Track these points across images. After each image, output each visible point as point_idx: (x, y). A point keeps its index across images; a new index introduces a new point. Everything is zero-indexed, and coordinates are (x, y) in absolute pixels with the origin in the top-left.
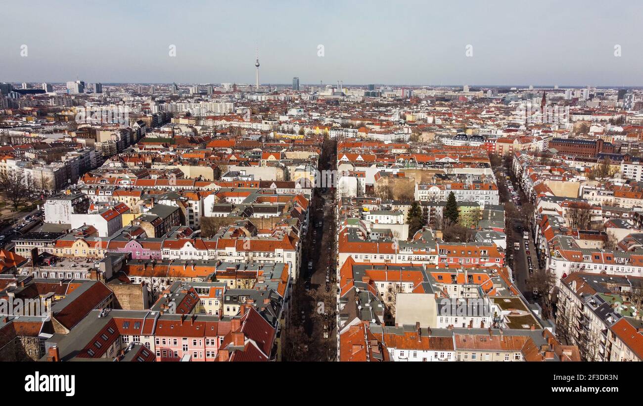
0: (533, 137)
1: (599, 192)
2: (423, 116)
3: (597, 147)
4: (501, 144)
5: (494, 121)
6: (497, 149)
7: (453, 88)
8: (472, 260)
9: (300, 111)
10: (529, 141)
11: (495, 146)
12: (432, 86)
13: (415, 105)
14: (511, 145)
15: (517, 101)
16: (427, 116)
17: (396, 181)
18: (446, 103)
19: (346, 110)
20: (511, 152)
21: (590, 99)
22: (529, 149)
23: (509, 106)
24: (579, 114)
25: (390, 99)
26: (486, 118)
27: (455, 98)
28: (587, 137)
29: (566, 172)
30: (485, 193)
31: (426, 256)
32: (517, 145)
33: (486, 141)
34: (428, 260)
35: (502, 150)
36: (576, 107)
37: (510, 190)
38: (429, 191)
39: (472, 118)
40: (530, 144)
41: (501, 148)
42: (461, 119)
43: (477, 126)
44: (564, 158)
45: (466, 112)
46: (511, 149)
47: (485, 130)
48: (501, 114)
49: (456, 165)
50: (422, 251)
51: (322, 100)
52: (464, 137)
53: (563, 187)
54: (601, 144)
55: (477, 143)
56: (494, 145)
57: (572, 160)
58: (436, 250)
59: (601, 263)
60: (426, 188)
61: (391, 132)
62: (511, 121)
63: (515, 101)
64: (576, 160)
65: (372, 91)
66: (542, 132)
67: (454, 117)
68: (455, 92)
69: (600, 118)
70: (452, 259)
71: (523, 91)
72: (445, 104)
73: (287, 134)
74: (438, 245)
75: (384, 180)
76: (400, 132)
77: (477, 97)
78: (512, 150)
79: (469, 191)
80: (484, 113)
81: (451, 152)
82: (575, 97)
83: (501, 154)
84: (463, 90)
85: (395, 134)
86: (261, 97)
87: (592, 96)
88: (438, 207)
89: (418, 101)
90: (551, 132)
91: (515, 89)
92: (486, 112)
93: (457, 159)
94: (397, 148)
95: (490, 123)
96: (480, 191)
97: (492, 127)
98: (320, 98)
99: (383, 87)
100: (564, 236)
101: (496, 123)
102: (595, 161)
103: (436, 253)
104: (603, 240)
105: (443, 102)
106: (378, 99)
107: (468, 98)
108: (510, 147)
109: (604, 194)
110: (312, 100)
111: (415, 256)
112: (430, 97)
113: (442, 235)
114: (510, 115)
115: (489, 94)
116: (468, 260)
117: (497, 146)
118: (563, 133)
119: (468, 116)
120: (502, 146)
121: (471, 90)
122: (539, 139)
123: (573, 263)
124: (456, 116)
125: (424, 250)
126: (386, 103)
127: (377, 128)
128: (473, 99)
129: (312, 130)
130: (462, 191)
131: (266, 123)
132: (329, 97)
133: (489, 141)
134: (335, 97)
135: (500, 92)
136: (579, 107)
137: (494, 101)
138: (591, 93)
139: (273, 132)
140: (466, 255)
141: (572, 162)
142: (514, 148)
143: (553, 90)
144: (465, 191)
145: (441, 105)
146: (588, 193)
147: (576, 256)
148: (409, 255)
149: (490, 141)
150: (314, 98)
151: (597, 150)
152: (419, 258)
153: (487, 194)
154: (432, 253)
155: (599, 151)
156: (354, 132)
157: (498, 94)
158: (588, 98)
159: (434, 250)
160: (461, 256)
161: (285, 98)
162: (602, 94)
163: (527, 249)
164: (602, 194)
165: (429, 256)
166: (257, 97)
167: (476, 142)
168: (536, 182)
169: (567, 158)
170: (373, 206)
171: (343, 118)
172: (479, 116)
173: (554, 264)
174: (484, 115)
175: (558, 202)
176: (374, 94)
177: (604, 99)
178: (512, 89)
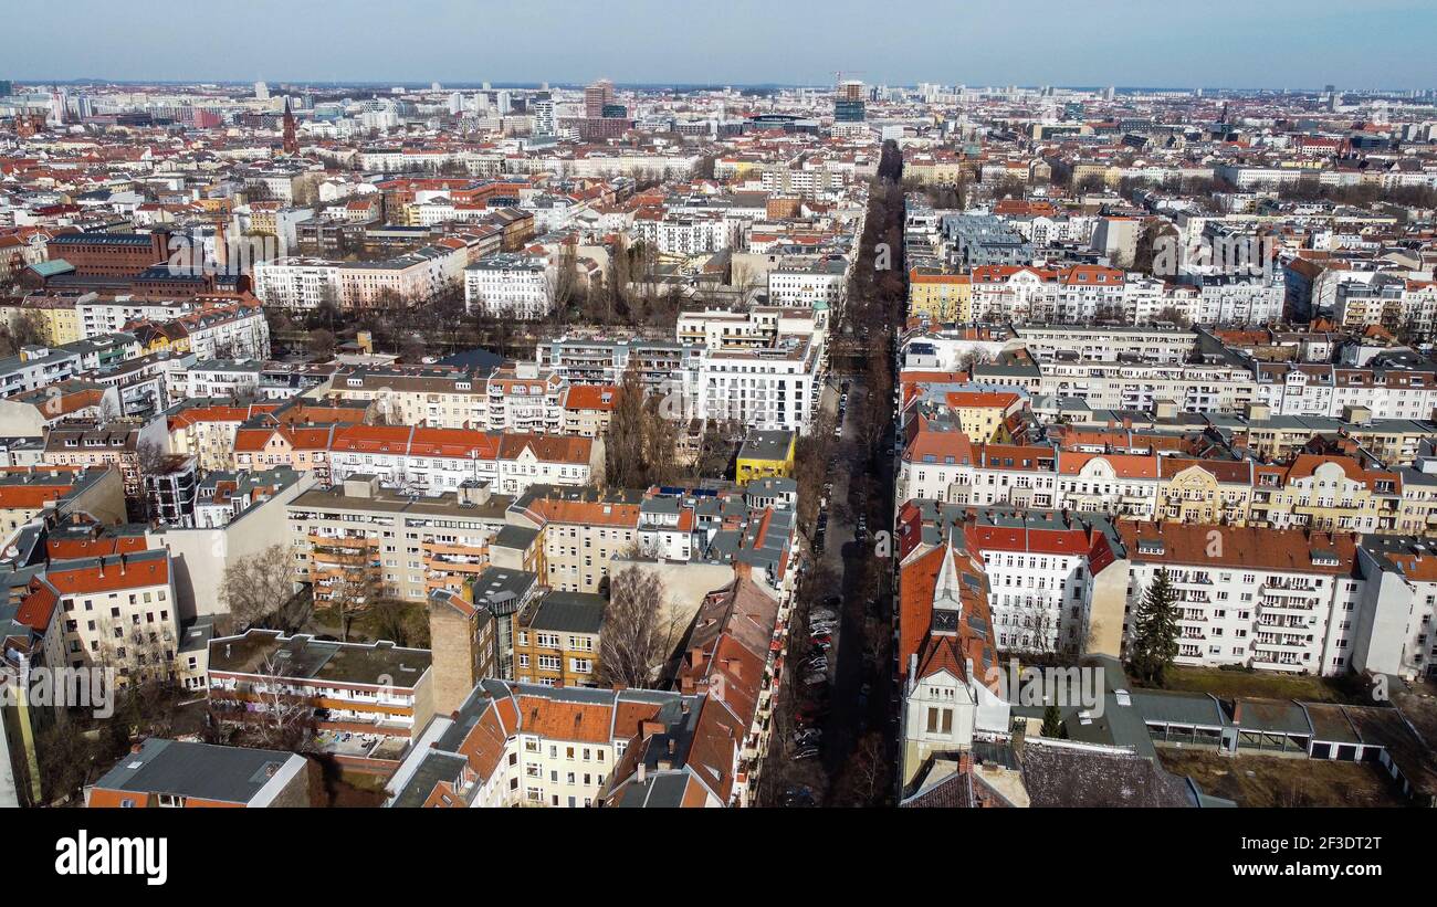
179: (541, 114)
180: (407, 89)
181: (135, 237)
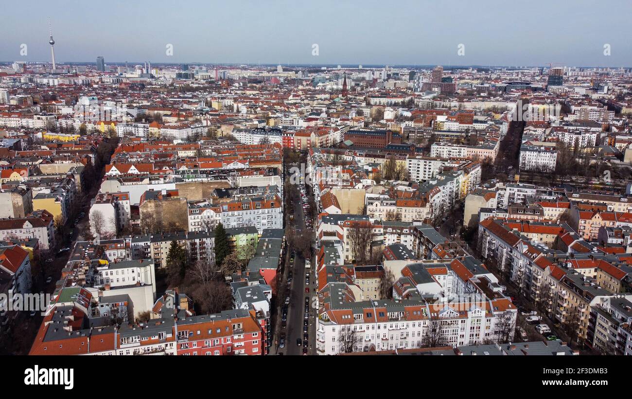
0: (330, 128)
1: (382, 202)
2: (229, 102)
3: (387, 139)
4: (299, 138)
5: (297, 107)
6: (296, 144)
7: (269, 68)
8: (222, 339)
9: (93, 98)
10: (326, 133)
11: (293, 140)
12: (249, 65)
13: (225, 89)
14: (309, 138)
15: (324, 83)
16: (233, 103)
17: (164, 205)
18: (258, 86)
19: (147, 97)
20: (309, 145)
21: (387, 80)
22: (326, 141)
23: (317, 88)
24: (376, 97)
25: (203, 82)
26: (291, 104)
27: (269, 79)
28: (380, 126)
29: (355, 174)
30: (266, 212)
31: (160, 345)
32: (314, 138)
33: (284, 135)
34: (163, 350)
35: (300, 143)
36: (375, 89)
37: (302, 195)
38: (202, 215)
39: (278, 104)
40: (327, 136)
41: (299, 141)
42: (266, 106)
43: (280, 115)
44: (355, 154)
45: (274, 96)
46: (309, 142)
47: (288, 119)
48: (307, 98)
49: (243, 172)
50: (153, 338)
51: (126, 84)
52: (263, 130)
53: (349, 195)
54: (391, 135)
55: (276, 137)
56: (292, 138)
57: (363, 156)
58: (173, 333)
59: (373, 321)
60: (198, 212)
61: (187, 126)
62: (314, 107)
63: (323, 83)
64: (366, 156)
65: (185, 70)
66: (340, 120)
67: (260, 104)
68: (269, 73)
69: (394, 100)
70: (195, 342)
71: (332, 70)
72: (255, 87)
73: (59, 134)
74: (176, 326)
75: (149, 205)
76: (197, 126)
77: (289, 78)
78: (310, 144)
79: (248, 211)
80: (291, 97)
81: (244, 153)
82: (375, 77)
83: (299, 148)
84: (277, 71)
85: (192, 128)
86: (54, 81)
87: (389, 76)
88: (208, 239)
89: (230, 82)
90: (348, 120)
91: (325, 68)
92: (293, 96)
93: (247, 163)
94: (185, 149)
95: (294, 110)
96: (261, 210)
97: (295, 116)
98: (124, 81)
99: (198, 67)
100: (336, 283)
101: (299, 109)
102: (383, 157)
103: (172, 339)
104: (380, 277)
105: (254, 85)
106: (189, 82)
107: (281, 79)
108: (308, 140)
109: (387, 204)
110: (115, 84)
111: (143, 347)
112: (244, 78)
113: (187, 304)
114: (315, 100)
115: (300, 75)
116: (217, 341)
117: (295, 139)
118: (359, 120)
119: (274, 101)
120: (300, 140)
121: (284, 70)
122: (336, 130)
123: (343, 326)
124: (262, 102)
125: (157, 337)
126: (195, 86)
127: (173, 120)
128: (285, 80)
129: (96, 126)
130: (241, 212)
131: (39, 118)
132: (135, 79)
133: (287, 135)
134: (142, 79)
135: (310, 72)
136: (377, 88)
137: (305, 83)
138: (389, 73)
139: (41, 131)
140: (215, 335)
141: (363, 158)
142: (311, 141)
143: (358, 70)
144: (245, 212)
145: (252, 88)
146: (372, 204)
147: (346, 317)
148: (135, 348)
149: (289, 135)
150: (118, 81)
151: (387, 141)
152: (150, 348)
153: (268, 212)
154: (167, 340)
155: (389, 142)
156: (144, 127)
157: (309, 75)
158: (386, 78)
159: (170, 336)
160: (208, 336)
161: (83, 81)
162: (397, 74)
163: (307, 284)
164: (385, 204)
165: (163, 345)
166: (49, 81)
167: (274, 136)
168: (323, 191)
169: (358, 154)
170: (120, 251)
171: (139, 108)
172: (286, 102)
173: (323, 329)
174: (291, 100)
175: (339, 222)
176: (186, 76)
177: (399, 79)
178: (323, 68)
179: (416, 81)
180: (327, 68)
181: (359, 131)
